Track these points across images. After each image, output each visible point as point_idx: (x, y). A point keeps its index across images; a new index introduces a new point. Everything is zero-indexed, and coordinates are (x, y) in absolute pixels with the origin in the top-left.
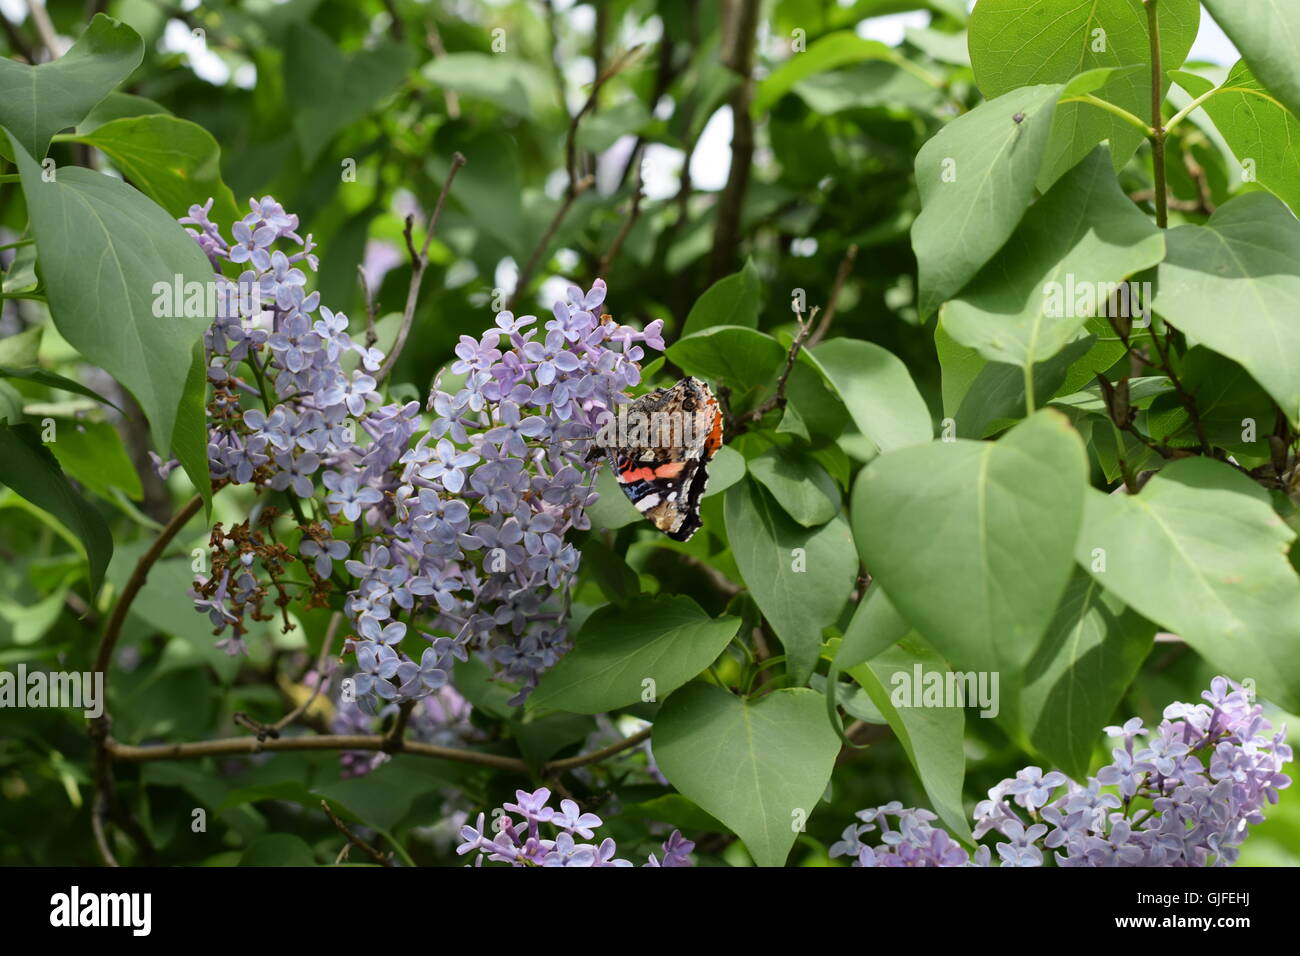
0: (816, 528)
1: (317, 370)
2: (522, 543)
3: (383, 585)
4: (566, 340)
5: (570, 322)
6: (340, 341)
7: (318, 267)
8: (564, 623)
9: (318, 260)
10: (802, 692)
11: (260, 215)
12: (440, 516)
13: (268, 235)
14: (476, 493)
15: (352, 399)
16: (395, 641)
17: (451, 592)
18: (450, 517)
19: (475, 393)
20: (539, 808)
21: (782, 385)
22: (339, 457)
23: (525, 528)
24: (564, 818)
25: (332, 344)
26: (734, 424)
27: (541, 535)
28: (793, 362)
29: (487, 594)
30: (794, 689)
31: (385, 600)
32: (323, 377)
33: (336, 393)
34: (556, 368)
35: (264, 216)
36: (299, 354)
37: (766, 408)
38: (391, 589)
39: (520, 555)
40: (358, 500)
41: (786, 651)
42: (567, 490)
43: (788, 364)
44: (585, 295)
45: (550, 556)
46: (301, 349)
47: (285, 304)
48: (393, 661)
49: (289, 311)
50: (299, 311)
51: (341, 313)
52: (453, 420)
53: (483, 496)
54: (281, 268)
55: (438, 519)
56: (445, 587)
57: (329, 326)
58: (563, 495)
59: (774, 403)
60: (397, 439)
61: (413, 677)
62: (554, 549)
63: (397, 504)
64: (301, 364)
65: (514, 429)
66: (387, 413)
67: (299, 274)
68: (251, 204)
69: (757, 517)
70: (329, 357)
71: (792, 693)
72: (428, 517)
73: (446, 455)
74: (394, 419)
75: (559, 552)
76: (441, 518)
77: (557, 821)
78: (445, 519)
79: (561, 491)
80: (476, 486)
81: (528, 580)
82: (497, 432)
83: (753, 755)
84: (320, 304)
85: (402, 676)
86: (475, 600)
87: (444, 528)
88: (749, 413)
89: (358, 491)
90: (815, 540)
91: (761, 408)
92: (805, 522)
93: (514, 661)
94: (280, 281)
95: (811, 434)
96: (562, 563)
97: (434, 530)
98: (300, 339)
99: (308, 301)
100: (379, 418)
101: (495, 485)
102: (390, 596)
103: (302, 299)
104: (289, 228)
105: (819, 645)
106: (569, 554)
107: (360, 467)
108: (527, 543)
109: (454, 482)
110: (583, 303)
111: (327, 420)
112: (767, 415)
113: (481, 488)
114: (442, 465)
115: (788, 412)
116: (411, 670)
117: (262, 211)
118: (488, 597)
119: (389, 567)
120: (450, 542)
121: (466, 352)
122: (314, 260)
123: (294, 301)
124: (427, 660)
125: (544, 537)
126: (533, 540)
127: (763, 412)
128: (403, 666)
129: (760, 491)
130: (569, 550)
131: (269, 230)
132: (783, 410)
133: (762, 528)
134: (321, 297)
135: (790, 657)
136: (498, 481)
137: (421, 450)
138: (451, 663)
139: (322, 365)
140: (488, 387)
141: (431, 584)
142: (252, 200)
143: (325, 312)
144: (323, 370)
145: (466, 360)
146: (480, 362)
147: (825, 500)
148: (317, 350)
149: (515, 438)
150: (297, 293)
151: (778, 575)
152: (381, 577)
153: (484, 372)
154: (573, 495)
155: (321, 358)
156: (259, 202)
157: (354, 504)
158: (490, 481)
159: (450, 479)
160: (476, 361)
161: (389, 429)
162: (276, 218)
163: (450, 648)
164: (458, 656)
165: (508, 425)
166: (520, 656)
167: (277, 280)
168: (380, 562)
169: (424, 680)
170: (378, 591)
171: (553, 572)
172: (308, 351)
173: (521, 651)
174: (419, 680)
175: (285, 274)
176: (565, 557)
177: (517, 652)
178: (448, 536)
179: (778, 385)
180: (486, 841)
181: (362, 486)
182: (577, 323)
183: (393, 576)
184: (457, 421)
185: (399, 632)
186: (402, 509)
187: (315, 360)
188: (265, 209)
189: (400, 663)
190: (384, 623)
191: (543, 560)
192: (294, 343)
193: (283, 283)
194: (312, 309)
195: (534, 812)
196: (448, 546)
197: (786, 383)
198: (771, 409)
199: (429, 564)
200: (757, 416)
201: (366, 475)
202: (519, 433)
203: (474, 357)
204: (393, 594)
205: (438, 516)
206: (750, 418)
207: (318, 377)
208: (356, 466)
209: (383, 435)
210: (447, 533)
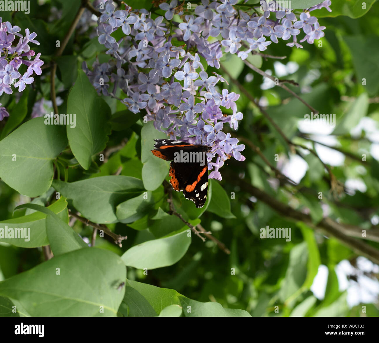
0: (115, 210)
1: (246, 32)
2: (146, 92)
3: (148, 29)
4: (221, 141)
5: (228, 143)
6: (254, 45)
7: (288, 46)
8: (110, 95)
9: (291, 47)
10: (49, 184)
11: (317, 30)
12: (168, 65)
13: (308, 31)
14: (172, 82)
15: (229, 42)
16: (123, 28)
17: (136, 56)
18: (166, 69)
19: (213, 96)
20: (34, 69)
21: (178, 215)
22: (208, 26)
23: (152, 96)
24: (27, 77)
25: (254, 41)
26: (169, 189)
27: (147, 101)
28: (185, 223)
29: (132, 68)
30: (52, 181)
31: (142, 28)
32: (242, 33)
33: (234, 36)
34: (210, 133)
35: (316, 31)
36: (255, 27)
37: (171, 205)
38: (145, 32)
39: (142, 89)
40: (187, 30)
41: (69, 183)
42: (161, 120)
43: (186, 221)
44: (240, 152)
45: (137, 102)
46: (256, 29)
47: (277, 28)
48: (115, 26)
49: (274, 29)
50: (272, 33)
51: (266, 48)
52: (205, 82)
53: (170, 85)
54: (292, 31)
55: (166, 64)
56: (139, 54)
57: (262, 43)
58: (160, 118)
59: (172, 209)
60: (206, 55)
61: (106, 31)
62: (140, 105)
63: (178, 48)
64: (250, 27)
65: (192, 108)
66: (218, 55)
67: (288, 38)
68: (323, 27)
69: (127, 188)
70: (249, 39)
71: (50, 180)
72: (169, 60)
73: (192, 75)
74: (215, 57)
75: (138, 107)
76: (166, 65)
77: (26, 74)
78: (166, 66)
79: (162, 117)
80: (174, 84)
81: (131, 89)
82: (193, 101)
83: (30, 157)
84: (273, 42)
85: (108, 27)
86: (131, 62)
87: (162, 65)
88: (172, 197)
89: (190, 31)
90: (110, 208)
91: (172, 203)
92: (119, 207)
93: (101, 70)
94: (287, 29)
95: (154, 221)
96: (133, 105)
97: (162, 61)
98: (261, 30)
99: (275, 37)
100: (217, 51)
101: (173, 91)
102: (143, 31)
103: (277, 36)
104: (308, 39)
105: (66, 197)
106: (136, 110)
107: (201, 33)
108: (146, 95)
109: (179, 76)
110: (236, 150)
111: (224, 28)
112: (168, 204)
113: (173, 85)
114: (188, 73)
115: (166, 214)
116: (109, 31)
117: (318, 31)
118: (131, 68)
119: (155, 34)
120: (155, 65)
121: (232, 97)
122: (291, 46)
123: (277, 32)
124: (111, 39)
125: (146, 102)
126: (146, 98)
127: (170, 203)
128: (112, 28)
129: (137, 192)
130: (138, 111)
131: (310, 32)
132: (168, 212)
133: (122, 189)
134: (275, 43)
135: (66, 183)
136: (174, 93)
137: (198, 65)
138: (107, 47)
139: (247, 34)
140: (213, 102)
141: (142, 49)
142: (325, 28)
143: (269, 43)
144: (245, 34)
145: (228, 96)
146: (225, 101)
147: (125, 217)
148: (254, 35)
149: (188, 107)
150: (280, 35)
151: (100, 189)
152: (152, 29)
153: (220, 102)
154: (159, 121)
155: (250, 35)
156: (323, 31)
157: (186, 28)
158: (175, 90)
159: (181, 74)
160: (226, 99)
161: (212, 53)
162: (314, 35)
163: (113, 49)
164: (109, 51)
165: (194, 106)
166: (102, 73)
167: (288, 28)
168: (158, 31)
169: (104, 35)
170: (146, 27)
171: (131, 101)
172: (254, 32)
173: (104, 74)
174: (104, 33)
175: (289, 32)
176: (135, 108)
177: (104, 73)
178: (158, 66)
179: (178, 214)
180: (28, 42)
181: (192, 33)
182: (227, 147)
183: (151, 34)
184: (204, 84)
185: (126, 31)
186: (176, 49)
187: (250, 33)
188: (319, 33)
189: (113, 27)
190: (132, 26)
191: (137, 99)
192: (260, 27)
193: (286, 30)
194: (272, 38)
195: (33, 66)
196: (154, 64)
197: (178, 218)
198: (170, 207)
199: (151, 50)
200: (169, 200)
201: (196, 36)
202: (189, 110)
203: (228, 99)
204: (143, 32)
205: (167, 64)
206: (169, 198)
207: (243, 31)
208: (202, 32)
209: (210, 50)
210: (160, 66)
